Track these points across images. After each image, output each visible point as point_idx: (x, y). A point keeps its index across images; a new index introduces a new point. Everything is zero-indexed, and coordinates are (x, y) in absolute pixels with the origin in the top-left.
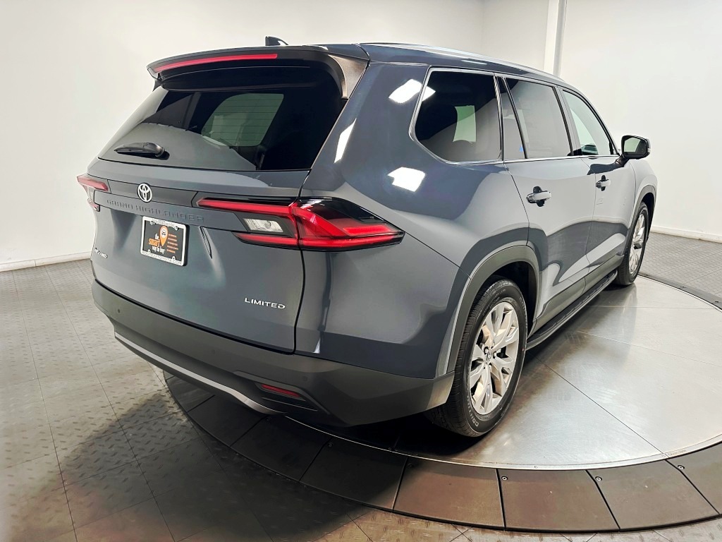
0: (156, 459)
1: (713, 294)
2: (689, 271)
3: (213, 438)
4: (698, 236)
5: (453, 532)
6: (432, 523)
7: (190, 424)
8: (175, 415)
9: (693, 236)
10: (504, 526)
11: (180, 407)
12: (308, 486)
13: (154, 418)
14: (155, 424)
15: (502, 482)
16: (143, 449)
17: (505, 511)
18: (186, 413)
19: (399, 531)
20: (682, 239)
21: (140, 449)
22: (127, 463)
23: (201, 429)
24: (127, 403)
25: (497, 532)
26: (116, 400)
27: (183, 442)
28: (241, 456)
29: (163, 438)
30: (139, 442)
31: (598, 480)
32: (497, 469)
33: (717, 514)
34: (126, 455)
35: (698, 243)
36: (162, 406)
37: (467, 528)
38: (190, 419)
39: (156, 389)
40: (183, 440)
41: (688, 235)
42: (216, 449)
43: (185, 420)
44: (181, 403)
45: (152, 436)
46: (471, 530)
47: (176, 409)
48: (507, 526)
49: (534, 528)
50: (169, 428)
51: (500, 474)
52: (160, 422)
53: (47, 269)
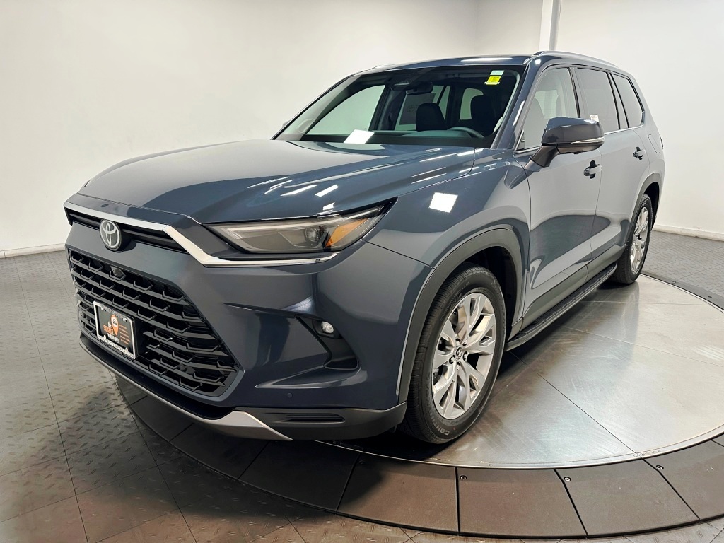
0: (86, 454)
1: (707, 289)
2: (683, 267)
3: (152, 432)
4: (695, 233)
5: (401, 536)
6: (379, 526)
7: (132, 418)
8: (117, 408)
9: (690, 233)
10: (457, 530)
11: (125, 399)
12: (247, 485)
13: (93, 411)
14: (94, 417)
15: (460, 482)
16: (75, 444)
17: (461, 514)
18: (129, 406)
19: (340, 535)
20: (678, 237)
21: (72, 444)
22: (54, 459)
23: (142, 422)
24: (69, 395)
25: (450, 537)
26: (58, 392)
27: (120, 436)
28: (180, 452)
29: (99, 432)
30: (73, 436)
31: (567, 481)
32: (456, 467)
33: (698, 519)
34: (55, 450)
35: (695, 240)
36: (105, 399)
37: (416, 532)
38: (133, 412)
39: (102, 380)
40: (120, 434)
41: (684, 232)
42: (154, 444)
43: (127, 412)
44: (126, 396)
45: (88, 430)
46: (422, 535)
47: (119, 402)
48: (462, 530)
49: (491, 533)
50: (108, 422)
51: (458, 472)
52: (100, 415)
53: (17, 260)
